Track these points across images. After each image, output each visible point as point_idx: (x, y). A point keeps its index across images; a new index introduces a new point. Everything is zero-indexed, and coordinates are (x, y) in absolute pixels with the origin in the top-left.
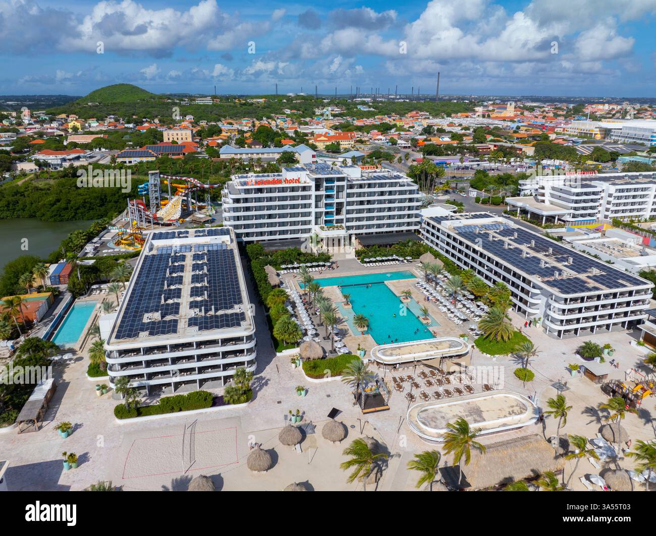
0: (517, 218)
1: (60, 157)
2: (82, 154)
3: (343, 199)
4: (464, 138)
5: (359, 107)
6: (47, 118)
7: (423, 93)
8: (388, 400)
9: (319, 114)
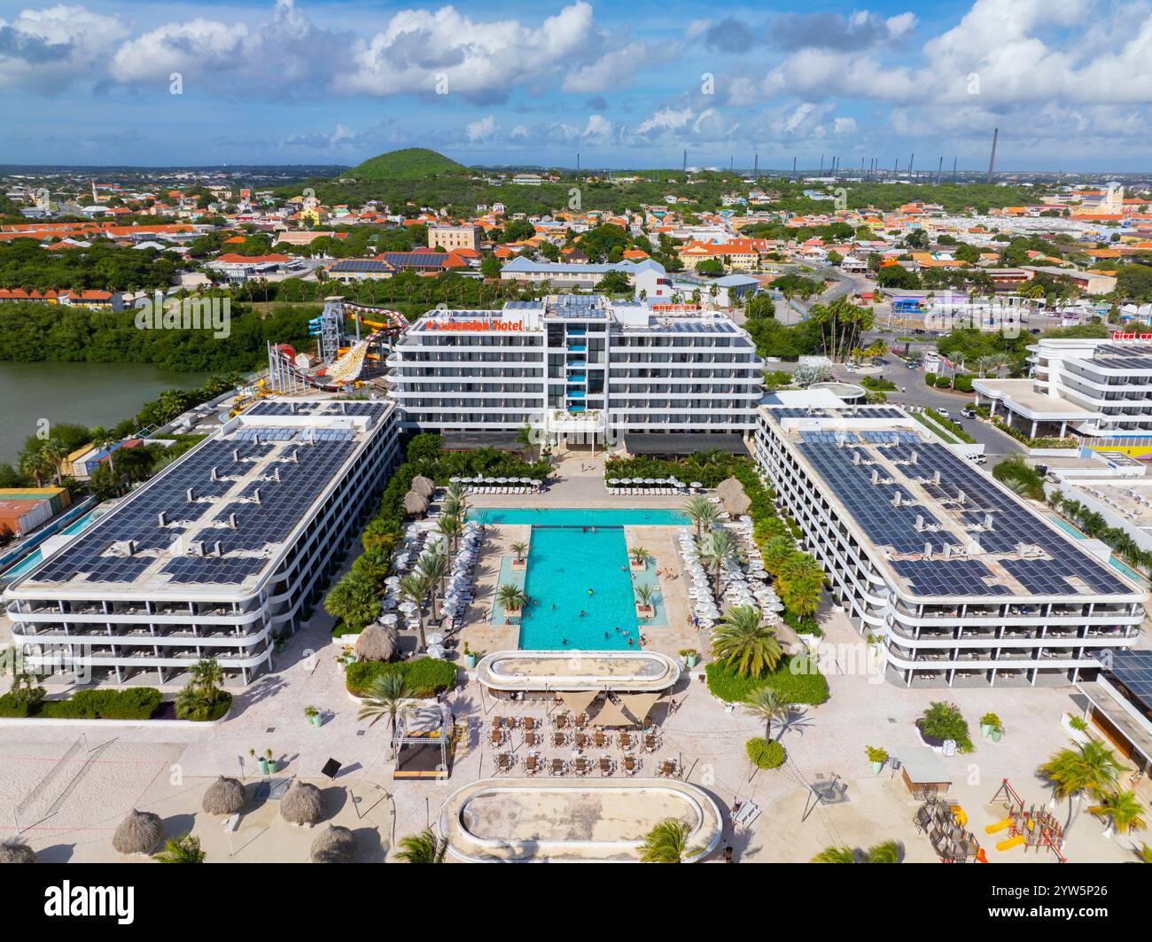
0: (989, 421)
1: (246, 266)
2: (282, 264)
3: (603, 364)
4: (982, 256)
5: (806, 193)
6: (274, 203)
7: (962, 170)
8: (460, 760)
9: (728, 205)
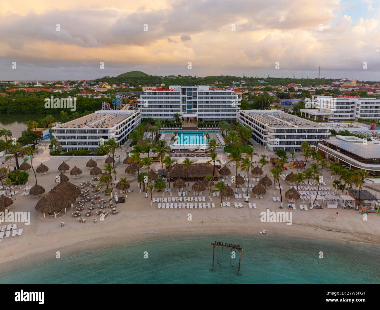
3: (197, 100)
5: (258, 81)
6: (93, 83)
9: (234, 84)
